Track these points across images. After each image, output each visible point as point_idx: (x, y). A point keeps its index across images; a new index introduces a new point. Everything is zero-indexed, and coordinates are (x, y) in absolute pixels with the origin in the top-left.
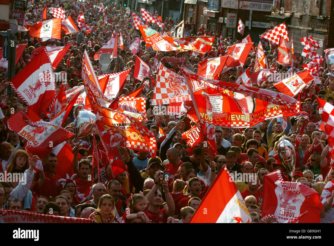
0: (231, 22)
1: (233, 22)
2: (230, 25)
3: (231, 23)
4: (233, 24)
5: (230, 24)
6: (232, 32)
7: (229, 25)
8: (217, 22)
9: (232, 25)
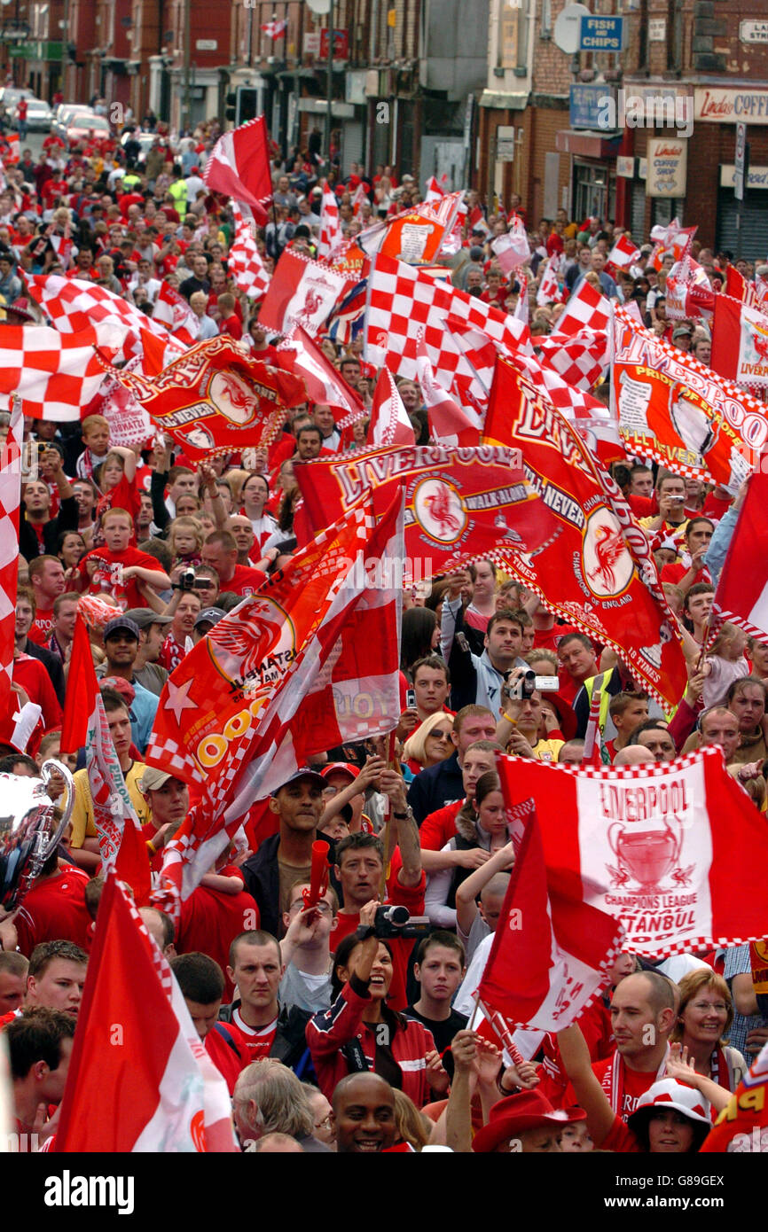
0: (664, 172)
1: (672, 172)
2: (661, 186)
3: (666, 177)
4: (672, 181)
5: (662, 181)
6: (669, 211)
7: (656, 185)
8: (612, 175)
9: (670, 185)
